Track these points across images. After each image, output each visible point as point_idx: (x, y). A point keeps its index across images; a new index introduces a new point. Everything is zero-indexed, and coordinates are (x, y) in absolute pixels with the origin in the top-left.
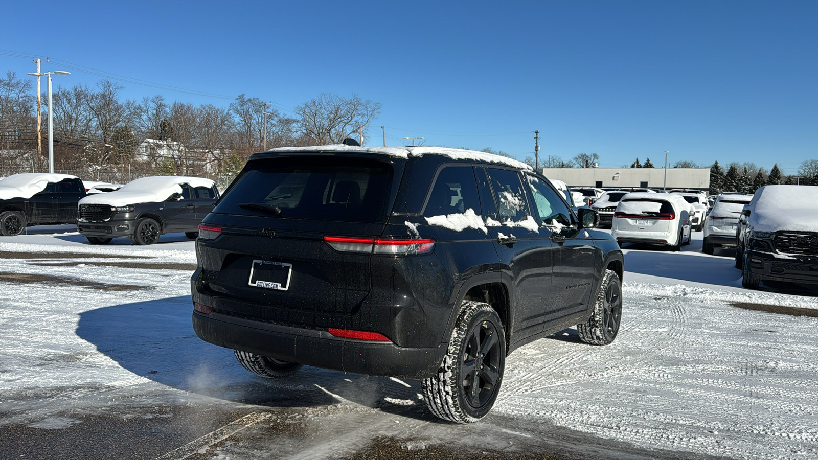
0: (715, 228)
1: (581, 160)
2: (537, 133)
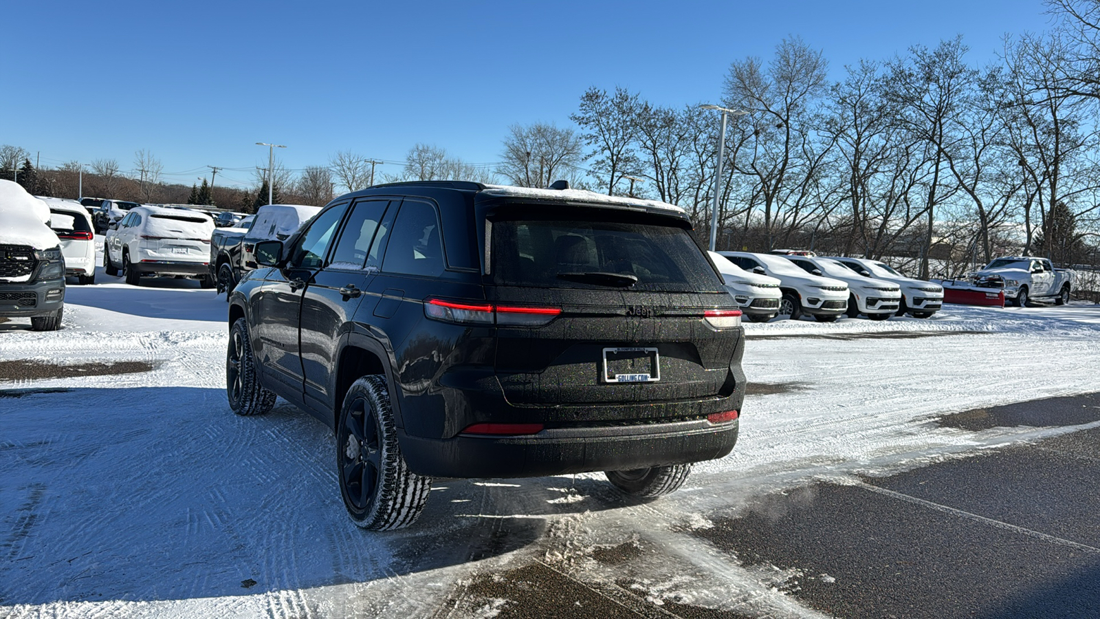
0: (150, 252)
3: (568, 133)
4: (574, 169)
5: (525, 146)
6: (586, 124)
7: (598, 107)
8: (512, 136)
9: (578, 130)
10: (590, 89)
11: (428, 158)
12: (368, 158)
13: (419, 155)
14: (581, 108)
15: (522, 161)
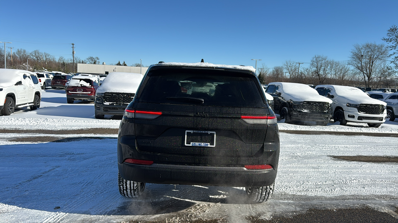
1: (90, 60)
2: (73, 44)
3: (381, 46)
4: (385, 61)
5: (361, 52)
6: (390, 41)
7: (396, 34)
8: (355, 49)
9: (386, 44)
10: (392, 26)
11: (320, 60)
12: (297, 62)
13: (316, 59)
14: (387, 35)
15: (359, 59)
